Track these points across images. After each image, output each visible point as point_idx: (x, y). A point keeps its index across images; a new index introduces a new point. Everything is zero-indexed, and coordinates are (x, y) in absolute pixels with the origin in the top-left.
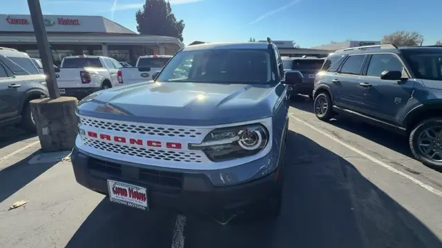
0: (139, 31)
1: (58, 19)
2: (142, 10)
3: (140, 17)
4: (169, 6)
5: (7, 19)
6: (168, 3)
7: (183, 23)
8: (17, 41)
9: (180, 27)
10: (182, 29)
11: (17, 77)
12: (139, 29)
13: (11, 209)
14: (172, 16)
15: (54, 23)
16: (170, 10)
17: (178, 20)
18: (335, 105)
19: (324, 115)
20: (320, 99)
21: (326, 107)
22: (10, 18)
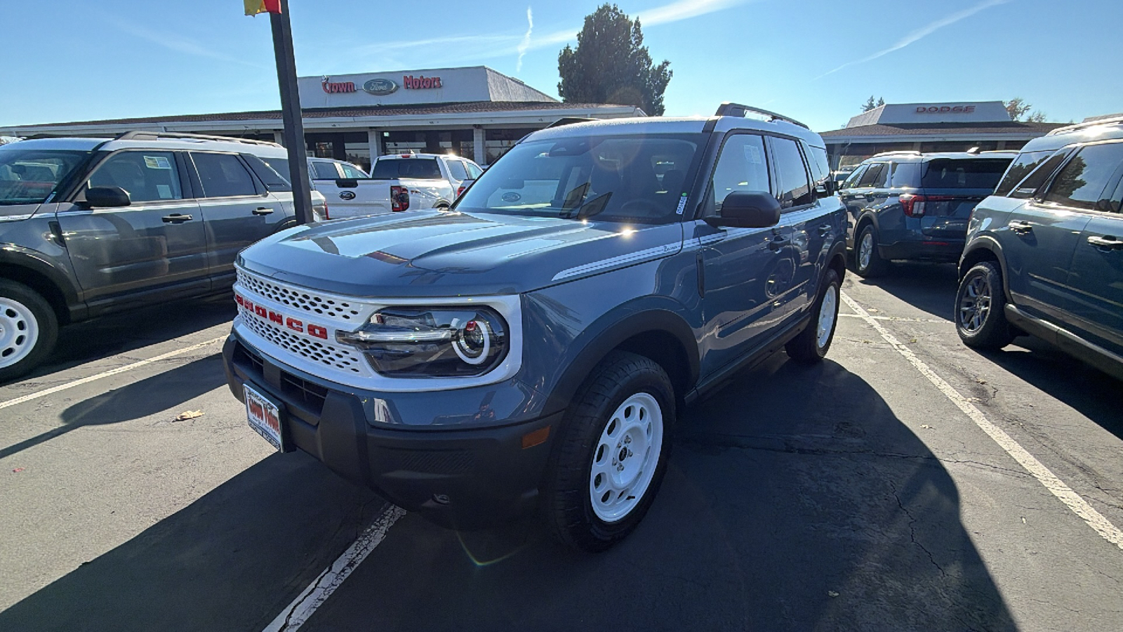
0: (561, 94)
1: (405, 77)
2: (574, 47)
3: (567, 63)
4: (638, 31)
5: (324, 85)
6: (637, 23)
7: (668, 68)
8: (330, 126)
9: (661, 79)
10: (664, 83)
11: (270, 194)
12: (564, 89)
13: (177, 420)
14: (644, 53)
15: (398, 87)
16: (640, 38)
17: (656, 63)
18: (1014, 304)
19: (978, 332)
20: (973, 280)
21: (987, 308)
22: (329, 81)
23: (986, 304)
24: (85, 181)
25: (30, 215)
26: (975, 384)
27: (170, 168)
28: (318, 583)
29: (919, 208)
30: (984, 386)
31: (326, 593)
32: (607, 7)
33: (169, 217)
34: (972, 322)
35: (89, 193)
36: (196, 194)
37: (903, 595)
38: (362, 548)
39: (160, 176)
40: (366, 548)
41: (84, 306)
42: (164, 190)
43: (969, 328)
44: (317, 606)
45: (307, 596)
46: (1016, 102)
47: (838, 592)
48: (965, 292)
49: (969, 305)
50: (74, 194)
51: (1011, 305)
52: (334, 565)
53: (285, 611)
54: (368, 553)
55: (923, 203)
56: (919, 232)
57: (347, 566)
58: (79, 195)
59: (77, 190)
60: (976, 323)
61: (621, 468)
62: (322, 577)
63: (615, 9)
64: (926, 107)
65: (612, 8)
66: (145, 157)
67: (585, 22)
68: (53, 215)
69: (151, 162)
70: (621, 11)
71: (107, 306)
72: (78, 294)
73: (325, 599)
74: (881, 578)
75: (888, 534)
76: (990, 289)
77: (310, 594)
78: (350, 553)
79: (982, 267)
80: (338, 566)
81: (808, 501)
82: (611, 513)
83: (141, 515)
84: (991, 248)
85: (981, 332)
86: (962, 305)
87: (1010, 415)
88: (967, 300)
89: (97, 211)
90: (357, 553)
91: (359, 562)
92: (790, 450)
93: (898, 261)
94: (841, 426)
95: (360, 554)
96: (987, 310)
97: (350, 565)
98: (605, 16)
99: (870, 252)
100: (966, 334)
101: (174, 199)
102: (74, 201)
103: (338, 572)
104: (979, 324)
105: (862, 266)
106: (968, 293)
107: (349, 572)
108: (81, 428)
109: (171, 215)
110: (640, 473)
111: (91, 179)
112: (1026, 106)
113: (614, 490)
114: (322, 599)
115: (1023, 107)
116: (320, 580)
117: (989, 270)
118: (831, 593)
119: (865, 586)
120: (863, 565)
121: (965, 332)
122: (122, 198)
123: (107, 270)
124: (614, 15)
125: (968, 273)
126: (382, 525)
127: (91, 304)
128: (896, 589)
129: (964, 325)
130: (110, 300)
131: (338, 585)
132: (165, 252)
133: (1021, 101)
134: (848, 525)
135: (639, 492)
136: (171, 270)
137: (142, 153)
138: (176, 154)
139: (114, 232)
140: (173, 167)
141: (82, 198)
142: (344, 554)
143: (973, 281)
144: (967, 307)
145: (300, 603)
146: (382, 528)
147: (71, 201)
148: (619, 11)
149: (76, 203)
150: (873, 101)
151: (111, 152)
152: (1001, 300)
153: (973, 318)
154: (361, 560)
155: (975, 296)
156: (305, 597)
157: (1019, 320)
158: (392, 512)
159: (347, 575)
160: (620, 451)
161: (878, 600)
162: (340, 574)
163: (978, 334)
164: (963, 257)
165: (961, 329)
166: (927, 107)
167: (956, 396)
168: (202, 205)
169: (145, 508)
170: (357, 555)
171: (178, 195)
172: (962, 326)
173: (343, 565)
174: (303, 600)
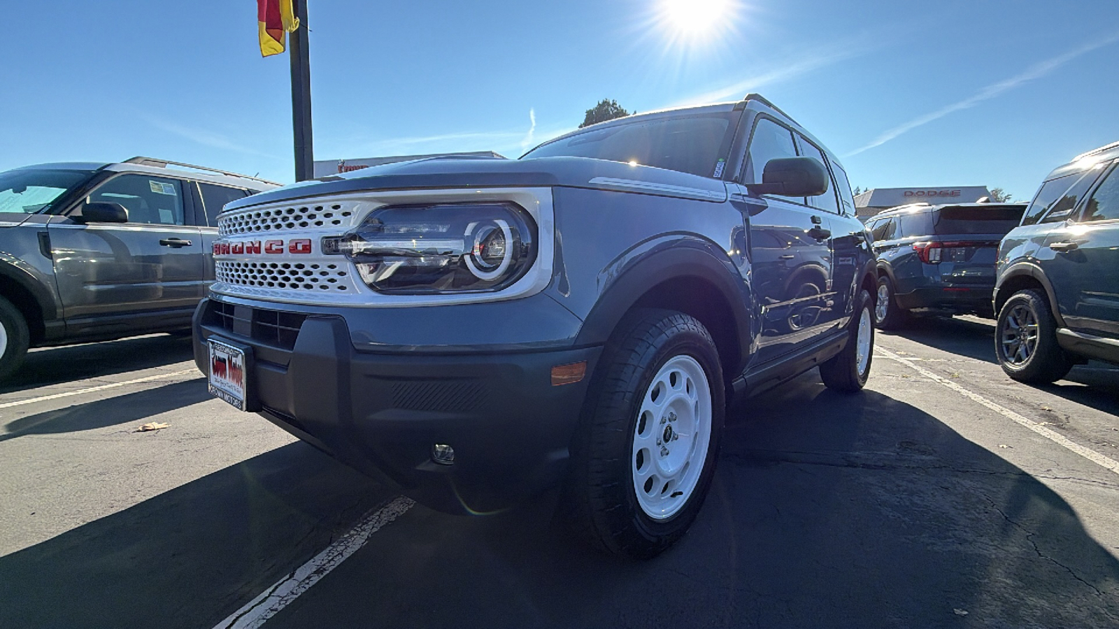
5: (340, 168)
13: (139, 431)
18: (1066, 327)
19: (1028, 363)
20: (1013, 309)
21: (1035, 337)
22: (345, 165)
23: (1033, 333)
24: (84, 197)
25: (18, 223)
26: (1041, 412)
27: (175, 195)
28: (273, 591)
29: (935, 255)
30: (1052, 412)
31: (282, 602)
32: (606, 102)
33: (167, 240)
34: (1019, 355)
35: (86, 209)
36: (198, 221)
37: (1056, 615)
38: (336, 554)
39: (164, 201)
40: (341, 554)
41: (62, 323)
42: (165, 214)
43: (1016, 362)
44: (268, 617)
45: (255, 606)
46: (996, 192)
47: (967, 611)
48: (1005, 326)
49: (1011, 337)
50: (70, 208)
51: (1064, 331)
52: (298, 572)
53: (223, 622)
54: (344, 559)
55: (939, 249)
56: (938, 279)
57: (315, 572)
58: (76, 209)
59: (74, 205)
60: (1023, 355)
61: (665, 453)
62: (280, 585)
63: (614, 104)
64: (912, 191)
65: (611, 103)
66: (150, 181)
67: (587, 116)
68: (44, 225)
69: (156, 187)
70: (620, 106)
71: (86, 326)
72: (58, 311)
73: (279, 610)
74: (1017, 595)
75: (1006, 548)
76: (1036, 316)
77: (260, 603)
78: (320, 559)
79: (1023, 295)
80: (301, 573)
81: (891, 514)
82: (660, 508)
83: (67, 516)
84: (1031, 275)
85: (1031, 363)
86: (1004, 338)
87: (1096, 437)
88: (1009, 332)
89: (91, 226)
90: (328, 559)
91: (331, 569)
92: (852, 465)
93: (918, 310)
94: (904, 445)
95: (332, 559)
96: (1034, 341)
97: (318, 572)
98: (605, 111)
99: (886, 303)
100: (1011, 367)
101: (175, 224)
102: (68, 216)
103: (300, 580)
104: (1027, 355)
105: (879, 318)
106: (1008, 325)
107: (315, 579)
108: (27, 436)
109: (169, 239)
110: (687, 464)
111: (90, 195)
112: (1006, 195)
113: (659, 476)
114: (276, 610)
115: (1004, 196)
116: (276, 588)
117: (1030, 297)
118: (957, 611)
119: (999, 603)
120: (986, 581)
121: (1010, 366)
122: (120, 215)
123: (93, 288)
124: (613, 109)
125: (1006, 304)
126: (364, 530)
127: (69, 322)
128: (1042, 609)
129: (1010, 359)
130: (90, 320)
131: (300, 594)
132: (160, 275)
133: (1001, 190)
134: (950, 538)
135: (688, 487)
136: (164, 297)
137: (148, 177)
138: (183, 183)
139: (109, 256)
140: (178, 193)
141: (78, 212)
142: (312, 560)
143: (1013, 312)
144: (1009, 339)
145: (245, 613)
146: (363, 533)
147: (66, 215)
148: (618, 106)
149: (71, 217)
150: (859, 190)
151: (116, 173)
152: (1051, 325)
153: (1019, 350)
154: (333, 567)
155: (1018, 327)
156: (253, 607)
157: (1078, 343)
158: (377, 518)
159: (311, 584)
160: (665, 428)
161: (1024, 620)
162: (304, 581)
163: (1028, 366)
164: (997, 289)
165: (1006, 363)
166: (915, 192)
167: (1025, 421)
168: (204, 232)
169: (74, 510)
170: (329, 562)
171: (180, 221)
172: (1007, 360)
173: (309, 573)
174: (250, 611)
